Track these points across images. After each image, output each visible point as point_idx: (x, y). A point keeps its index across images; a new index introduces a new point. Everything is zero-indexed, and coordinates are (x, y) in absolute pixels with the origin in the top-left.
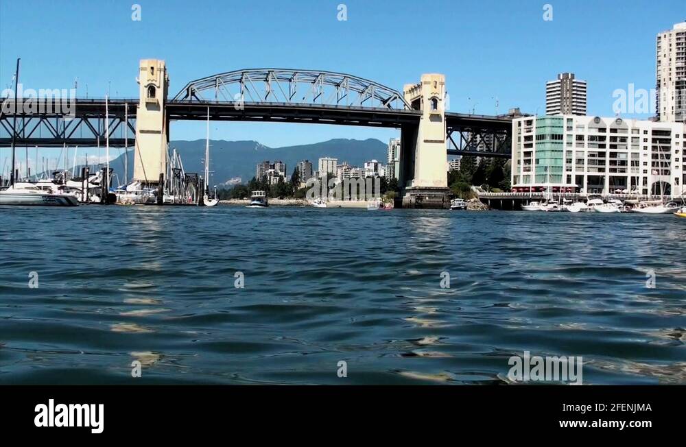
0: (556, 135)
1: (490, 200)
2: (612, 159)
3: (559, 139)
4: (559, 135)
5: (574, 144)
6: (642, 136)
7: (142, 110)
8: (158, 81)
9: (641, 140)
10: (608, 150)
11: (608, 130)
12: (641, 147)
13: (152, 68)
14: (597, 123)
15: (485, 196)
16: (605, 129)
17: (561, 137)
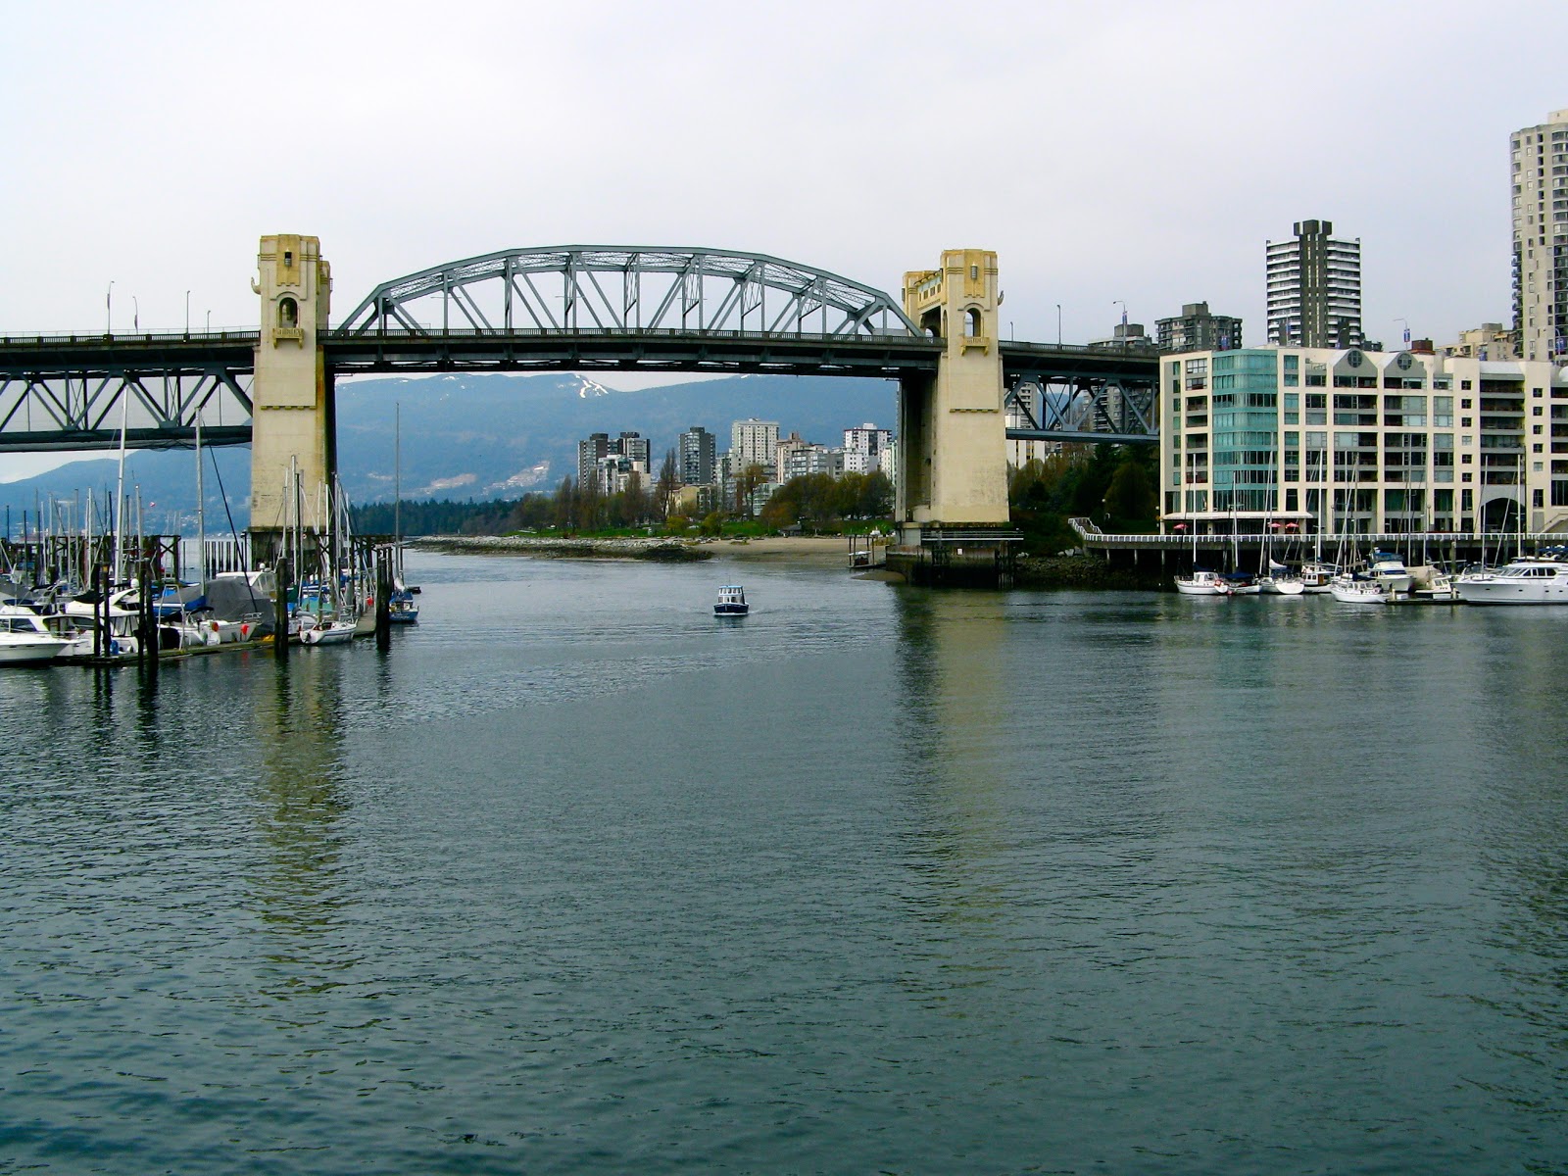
0: (1260, 396)
1: (1111, 551)
2: (1393, 450)
3: (1268, 405)
4: (1267, 396)
5: (1302, 417)
6: (1459, 394)
7: (265, 356)
8: (304, 283)
9: (1457, 404)
10: (1381, 429)
11: (1380, 382)
12: (1457, 421)
13: (288, 255)
14: (1355, 365)
15: (1099, 541)
16: (1375, 379)
17: (1272, 400)
